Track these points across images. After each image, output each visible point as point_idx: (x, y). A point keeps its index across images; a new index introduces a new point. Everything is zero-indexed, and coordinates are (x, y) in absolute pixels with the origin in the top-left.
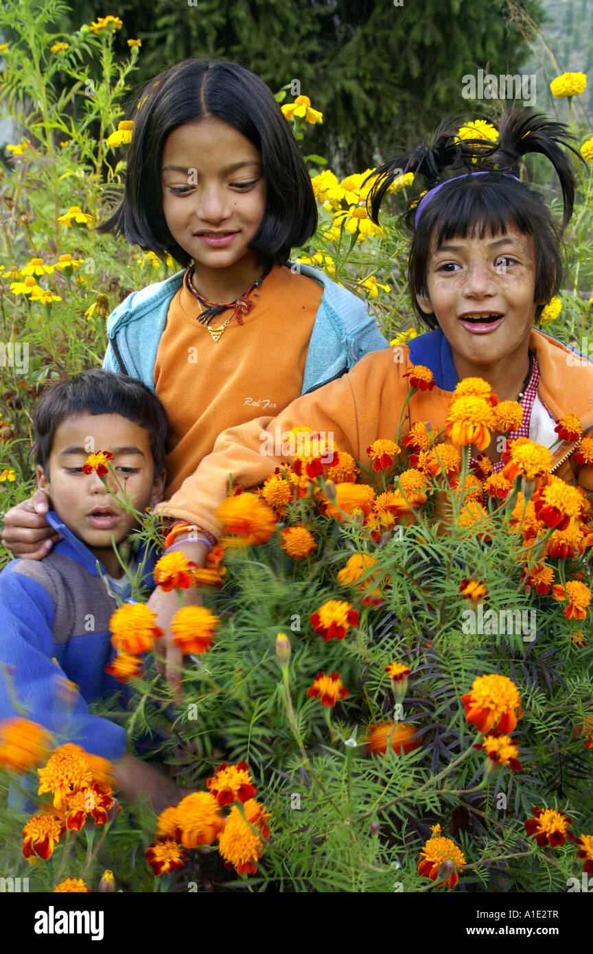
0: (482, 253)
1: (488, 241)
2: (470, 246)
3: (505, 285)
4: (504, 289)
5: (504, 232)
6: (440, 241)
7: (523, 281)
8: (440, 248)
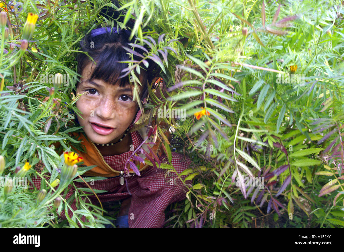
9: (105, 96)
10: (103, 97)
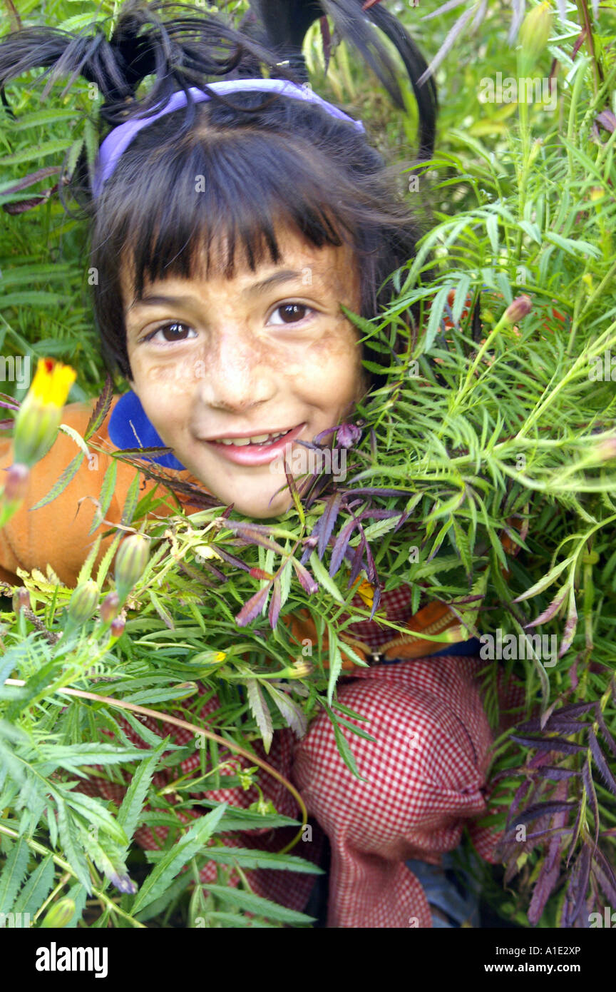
0: (234, 308)
1: (245, 280)
2: (205, 294)
3: (293, 369)
4: (291, 378)
5: (276, 257)
6: (140, 285)
7: (330, 347)
8: (144, 299)
9: (212, 328)
10: (210, 337)
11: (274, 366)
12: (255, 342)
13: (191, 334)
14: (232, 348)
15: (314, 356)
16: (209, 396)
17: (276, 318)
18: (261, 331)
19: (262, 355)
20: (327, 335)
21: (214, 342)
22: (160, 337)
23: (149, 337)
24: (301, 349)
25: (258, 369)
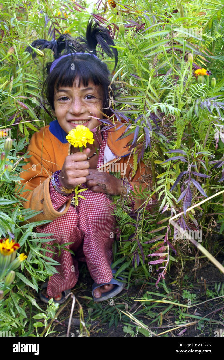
0: (78, 94)
4: (88, 110)
5: (88, 84)
9: (73, 98)
11: (85, 107)
12: (82, 102)
13: (68, 99)
14: (77, 102)
15: (93, 106)
16: (71, 111)
17: (86, 98)
18: (83, 100)
19: (83, 104)
20: (96, 102)
21: (73, 100)
22: (62, 100)
23: (60, 100)
24: (91, 104)
25: (82, 107)
